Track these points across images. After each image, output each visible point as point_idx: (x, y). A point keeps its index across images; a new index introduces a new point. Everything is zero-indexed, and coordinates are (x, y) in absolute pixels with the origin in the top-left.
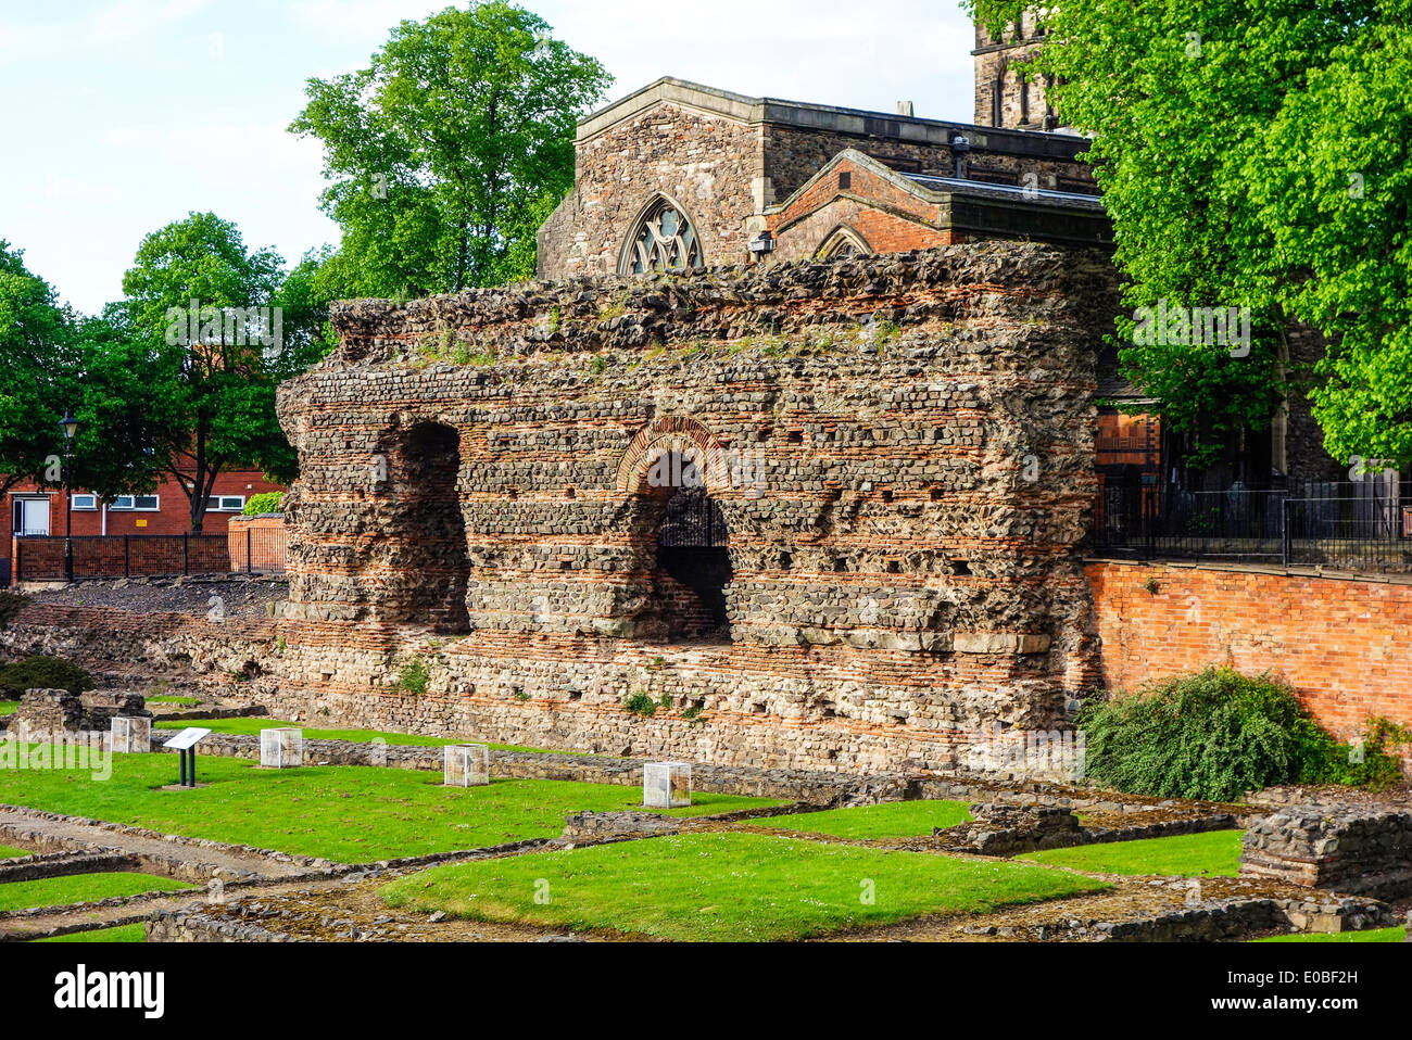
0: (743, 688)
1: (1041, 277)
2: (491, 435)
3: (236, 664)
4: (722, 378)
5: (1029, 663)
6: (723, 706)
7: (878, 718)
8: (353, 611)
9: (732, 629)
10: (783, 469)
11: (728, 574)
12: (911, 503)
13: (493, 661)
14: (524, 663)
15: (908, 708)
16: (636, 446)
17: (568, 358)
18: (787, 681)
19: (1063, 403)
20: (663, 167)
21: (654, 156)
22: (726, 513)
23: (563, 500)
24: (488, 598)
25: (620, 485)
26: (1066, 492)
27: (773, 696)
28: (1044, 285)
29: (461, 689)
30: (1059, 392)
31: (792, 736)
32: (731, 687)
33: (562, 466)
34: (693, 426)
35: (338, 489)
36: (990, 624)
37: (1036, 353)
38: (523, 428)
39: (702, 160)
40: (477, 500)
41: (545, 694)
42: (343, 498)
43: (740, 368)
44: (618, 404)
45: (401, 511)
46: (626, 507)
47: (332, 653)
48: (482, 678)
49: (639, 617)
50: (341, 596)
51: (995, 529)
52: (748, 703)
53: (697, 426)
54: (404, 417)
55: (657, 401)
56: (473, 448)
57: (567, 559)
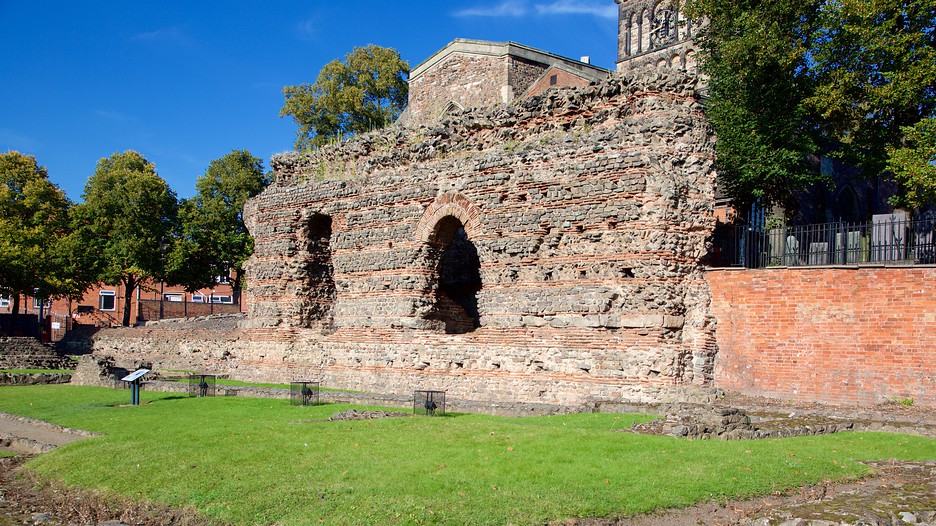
0: (486, 355)
1: (683, 88)
2: (348, 216)
3: (220, 353)
4: (478, 167)
5: (670, 334)
6: (474, 366)
7: (571, 370)
8: (276, 321)
9: (481, 319)
10: (514, 219)
11: (479, 285)
12: (595, 232)
13: (346, 345)
14: (362, 345)
15: (590, 363)
16: (427, 213)
17: (391, 170)
18: (513, 349)
19: (696, 166)
20: (454, 87)
21: (450, 82)
22: (479, 249)
23: (386, 249)
24: (345, 309)
25: (417, 237)
26: (696, 224)
27: (505, 359)
28: (683, 93)
29: (328, 361)
30: (693, 158)
31: (515, 383)
32: (479, 354)
33: (386, 230)
34: (460, 197)
35: (270, 254)
36: (645, 309)
37: (680, 131)
38: (365, 211)
39: (474, 81)
40: (340, 253)
41: (373, 363)
42: (272, 258)
43: (489, 160)
44: (418, 190)
45: (302, 266)
46: (420, 250)
47: (264, 344)
48: (339, 355)
49: (427, 316)
50: (270, 312)
51: (650, 245)
52: (489, 363)
53: (463, 198)
54: (304, 212)
55: (439, 187)
56: (338, 226)
57: (387, 283)
